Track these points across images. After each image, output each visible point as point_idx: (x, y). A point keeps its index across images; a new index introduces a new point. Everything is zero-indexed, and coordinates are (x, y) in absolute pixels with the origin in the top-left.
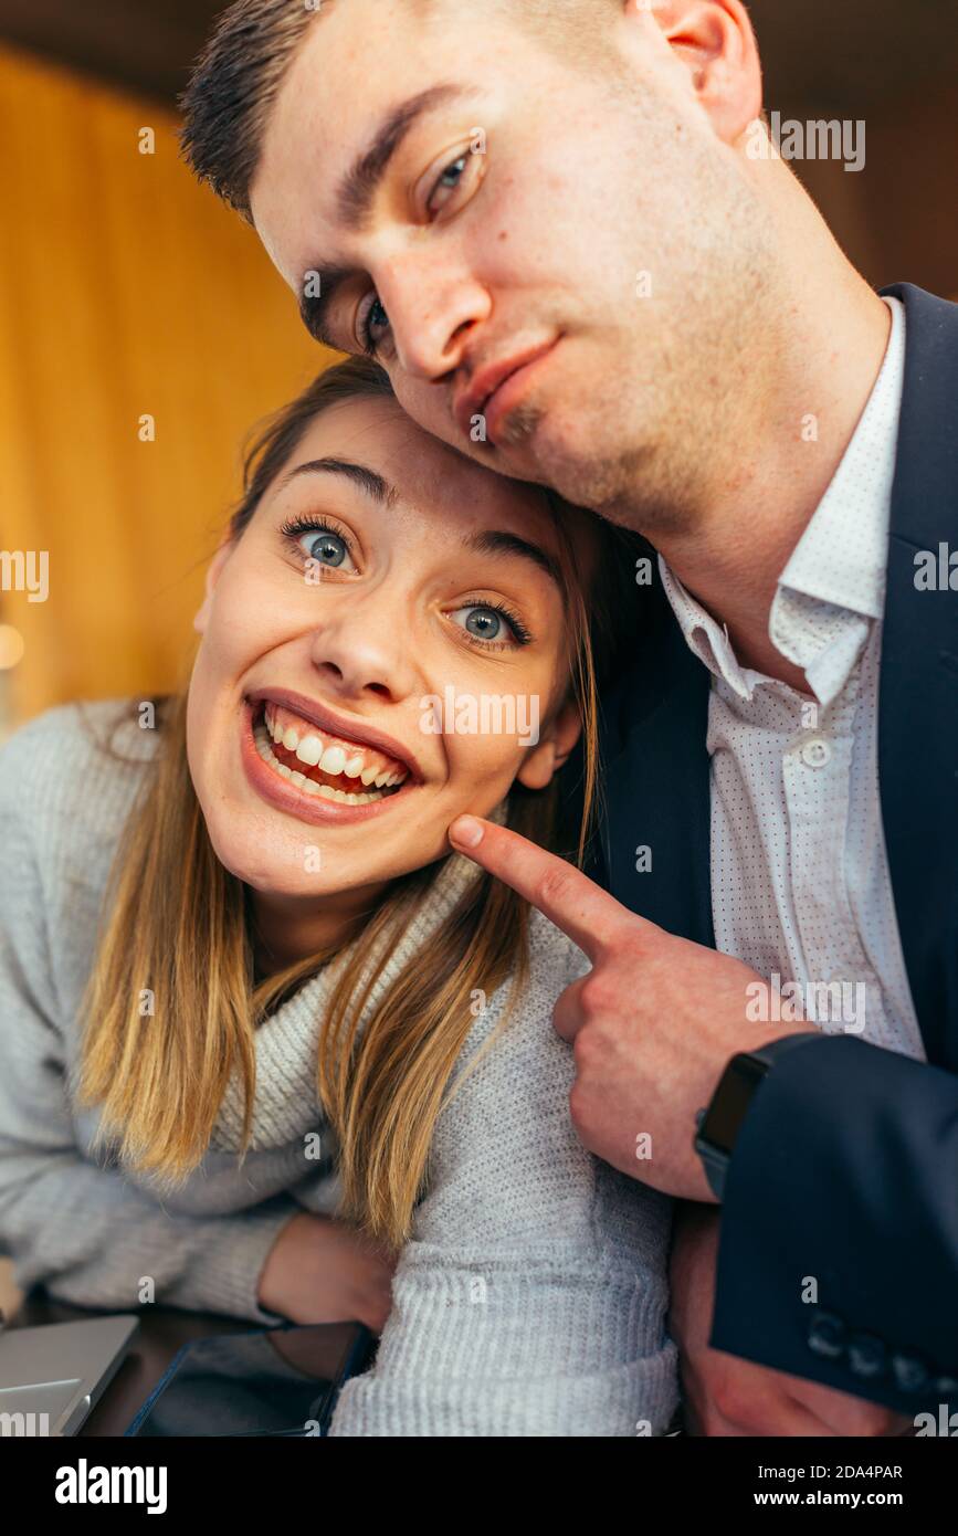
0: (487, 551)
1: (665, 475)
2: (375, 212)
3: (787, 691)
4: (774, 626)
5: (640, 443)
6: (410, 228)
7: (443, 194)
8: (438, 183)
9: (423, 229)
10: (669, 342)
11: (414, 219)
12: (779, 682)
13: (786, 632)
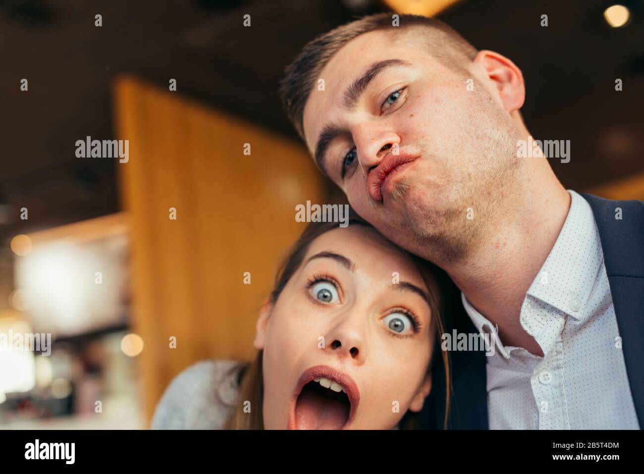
0: (399, 291)
1: (464, 226)
2: (358, 104)
3: (525, 353)
4: (522, 315)
5: (455, 207)
6: (371, 116)
7: (387, 105)
8: (386, 100)
9: (377, 117)
10: (471, 170)
11: (374, 113)
12: (521, 349)
13: (527, 319)
